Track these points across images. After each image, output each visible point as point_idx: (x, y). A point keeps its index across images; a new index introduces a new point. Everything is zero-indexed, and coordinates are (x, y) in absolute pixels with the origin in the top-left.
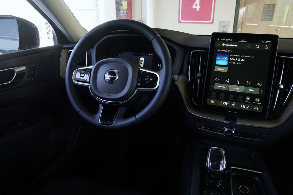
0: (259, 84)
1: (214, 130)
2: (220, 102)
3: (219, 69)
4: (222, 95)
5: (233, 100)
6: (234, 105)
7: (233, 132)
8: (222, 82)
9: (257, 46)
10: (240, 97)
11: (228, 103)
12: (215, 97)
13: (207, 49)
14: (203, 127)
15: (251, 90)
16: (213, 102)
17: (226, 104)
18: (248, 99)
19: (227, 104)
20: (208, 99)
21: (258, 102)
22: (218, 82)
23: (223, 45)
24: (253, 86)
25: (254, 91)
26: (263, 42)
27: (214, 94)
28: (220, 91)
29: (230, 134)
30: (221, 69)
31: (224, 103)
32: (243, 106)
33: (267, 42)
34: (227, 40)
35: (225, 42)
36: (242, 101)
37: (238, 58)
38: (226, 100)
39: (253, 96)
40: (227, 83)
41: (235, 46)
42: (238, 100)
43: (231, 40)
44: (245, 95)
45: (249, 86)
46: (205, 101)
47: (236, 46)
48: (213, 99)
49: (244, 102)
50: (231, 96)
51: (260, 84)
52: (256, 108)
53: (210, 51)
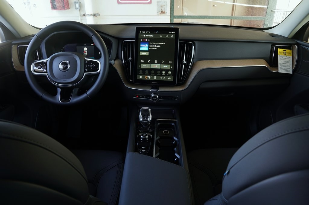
0: (169, 62)
1: (145, 97)
2: (146, 77)
3: (143, 53)
4: (147, 72)
5: (154, 74)
6: (155, 78)
7: (157, 97)
8: (146, 62)
9: (167, 36)
10: (159, 72)
11: (151, 77)
12: (142, 74)
13: (133, 39)
14: (137, 96)
15: (165, 67)
16: (141, 77)
17: (149, 77)
18: (164, 72)
20: (138, 76)
21: (170, 74)
22: (143, 63)
23: (144, 36)
24: (166, 63)
25: (167, 67)
26: (170, 33)
27: (141, 71)
28: (144, 70)
29: (155, 98)
30: (144, 54)
32: (161, 78)
33: (172, 33)
34: (146, 32)
35: (145, 34)
36: (160, 74)
37: (155, 45)
38: (150, 75)
39: (167, 71)
40: (149, 63)
41: (152, 37)
42: (157, 74)
43: (149, 32)
44: (161, 70)
45: (163, 64)
46: (136, 77)
47: (153, 36)
48: (141, 75)
49: (161, 75)
50: (153, 72)
51: (170, 62)
52: (169, 78)
53: (136, 41)
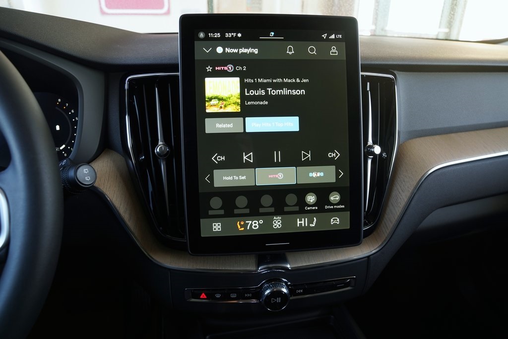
0: (331, 155)
1: (233, 296)
2: (240, 224)
3: (218, 125)
4: (242, 201)
5: (272, 210)
6: (277, 223)
7: (285, 290)
8: (234, 163)
9: (312, 50)
10: (291, 199)
11: (261, 222)
12: (222, 212)
13: (173, 68)
14: (203, 296)
15: (314, 175)
16: (217, 227)
17: (254, 225)
18: (311, 199)
19: (259, 224)
20: (203, 222)
21: (338, 204)
22: (222, 166)
23: (220, 50)
24: (319, 161)
25: (322, 174)
26: (325, 36)
27: (216, 203)
28: (230, 194)
29: (279, 300)
30: (224, 126)
31: (252, 224)
32: (302, 222)
33: (333, 37)
34: (227, 35)
35: (223, 41)
36: (297, 209)
37: (264, 86)
38: (254, 212)
39: (322, 190)
40: (247, 165)
41: (253, 53)
42: (286, 209)
43: (239, 35)
44: (300, 190)
45: (307, 163)
47: (256, 51)
48: (216, 217)
49: (302, 209)
50: (267, 200)
51: (334, 155)
52: (335, 221)
53: (183, 73)
